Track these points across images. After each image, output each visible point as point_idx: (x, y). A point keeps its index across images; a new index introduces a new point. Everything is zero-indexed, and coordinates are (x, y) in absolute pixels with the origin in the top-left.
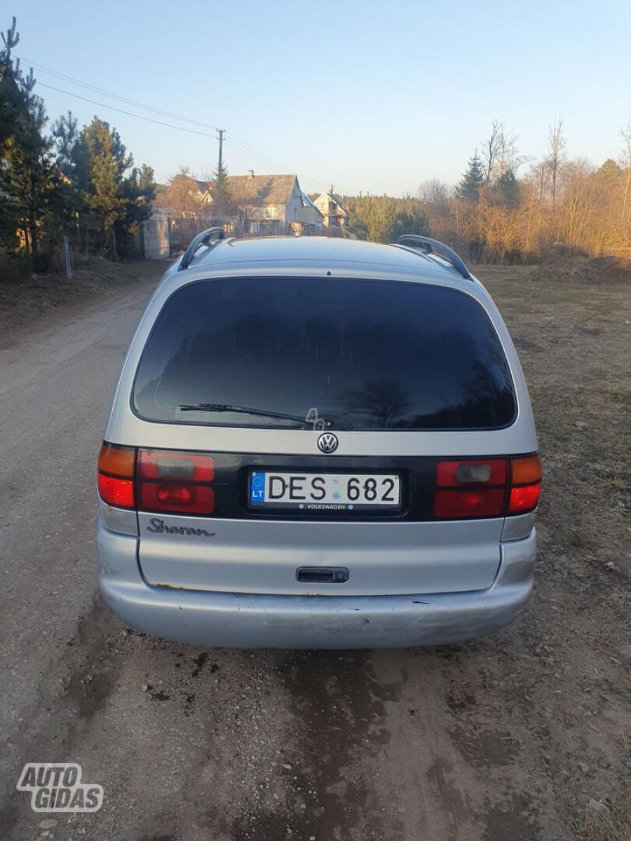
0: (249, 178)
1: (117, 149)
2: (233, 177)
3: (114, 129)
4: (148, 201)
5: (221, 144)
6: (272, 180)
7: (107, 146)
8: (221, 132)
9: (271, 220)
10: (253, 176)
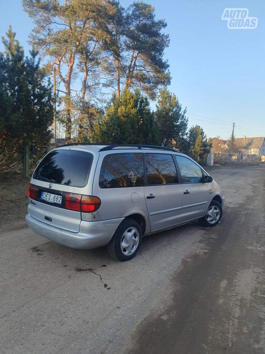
0: (244, 139)
1: (202, 133)
2: (237, 139)
3: (202, 128)
4: (210, 148)
5: (234, 128)
6: (253, 139)
7: (199, 133)
8: (234, 124)
9: (252, 155)
10: (246, 138)
